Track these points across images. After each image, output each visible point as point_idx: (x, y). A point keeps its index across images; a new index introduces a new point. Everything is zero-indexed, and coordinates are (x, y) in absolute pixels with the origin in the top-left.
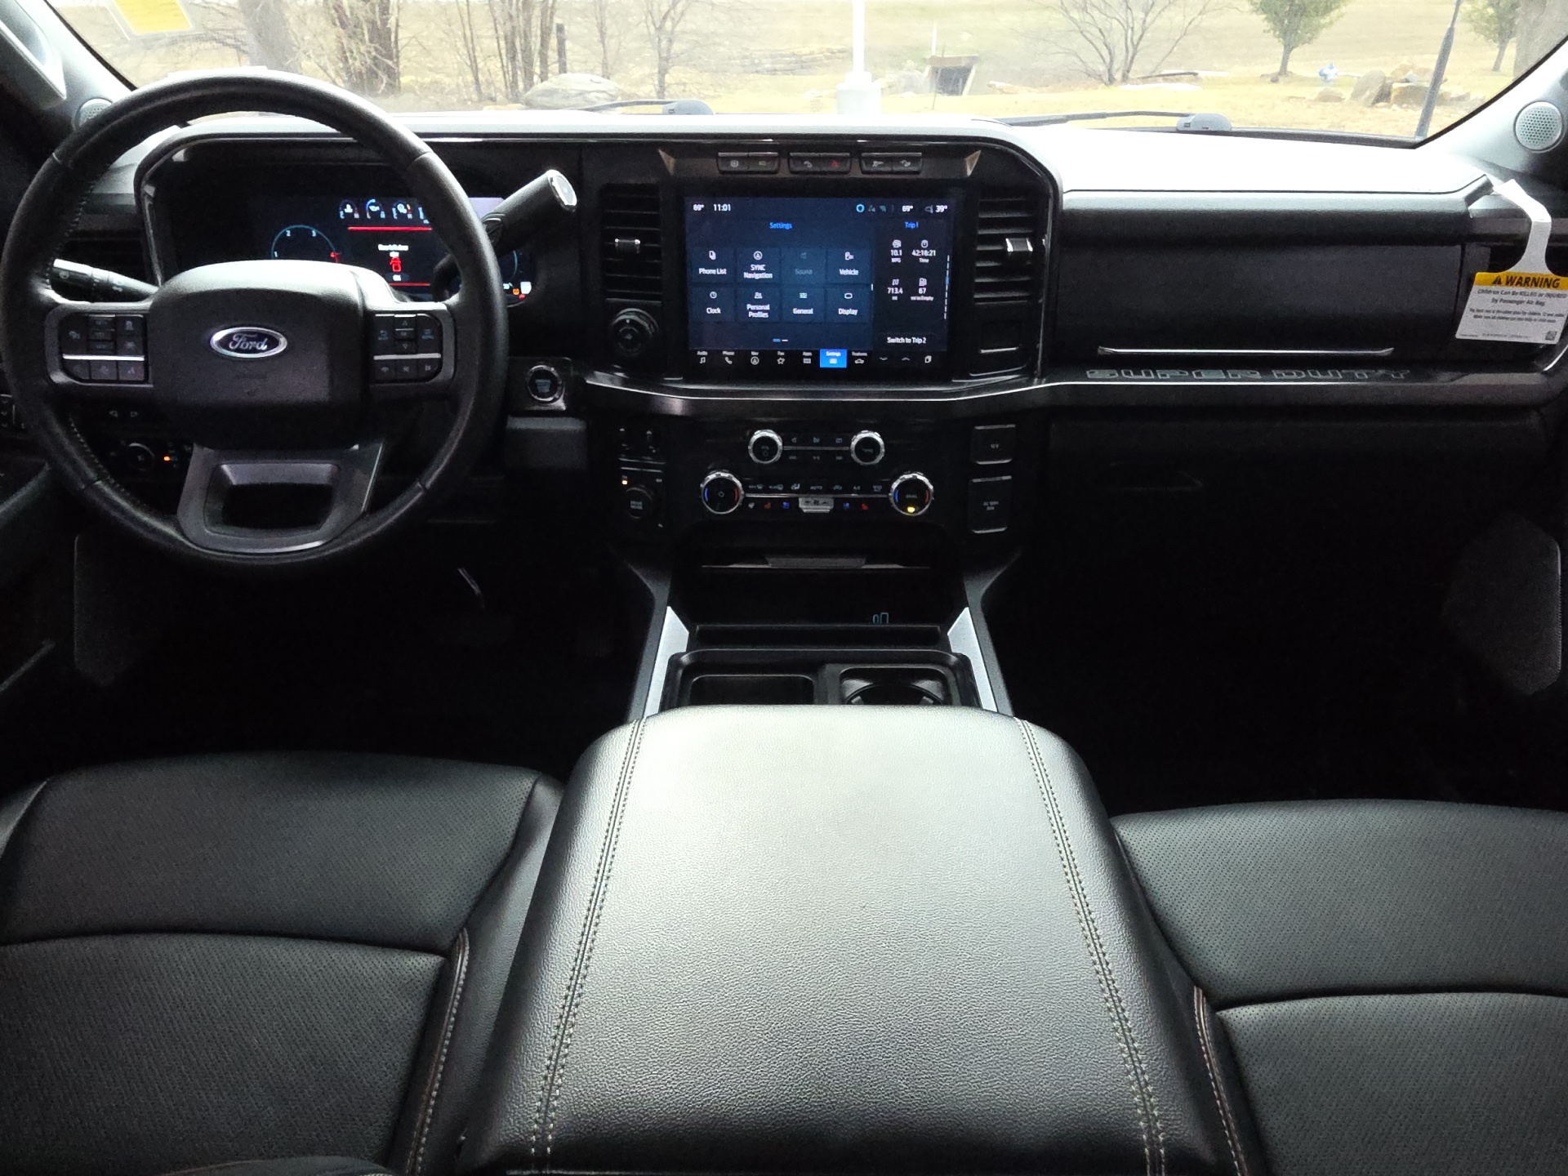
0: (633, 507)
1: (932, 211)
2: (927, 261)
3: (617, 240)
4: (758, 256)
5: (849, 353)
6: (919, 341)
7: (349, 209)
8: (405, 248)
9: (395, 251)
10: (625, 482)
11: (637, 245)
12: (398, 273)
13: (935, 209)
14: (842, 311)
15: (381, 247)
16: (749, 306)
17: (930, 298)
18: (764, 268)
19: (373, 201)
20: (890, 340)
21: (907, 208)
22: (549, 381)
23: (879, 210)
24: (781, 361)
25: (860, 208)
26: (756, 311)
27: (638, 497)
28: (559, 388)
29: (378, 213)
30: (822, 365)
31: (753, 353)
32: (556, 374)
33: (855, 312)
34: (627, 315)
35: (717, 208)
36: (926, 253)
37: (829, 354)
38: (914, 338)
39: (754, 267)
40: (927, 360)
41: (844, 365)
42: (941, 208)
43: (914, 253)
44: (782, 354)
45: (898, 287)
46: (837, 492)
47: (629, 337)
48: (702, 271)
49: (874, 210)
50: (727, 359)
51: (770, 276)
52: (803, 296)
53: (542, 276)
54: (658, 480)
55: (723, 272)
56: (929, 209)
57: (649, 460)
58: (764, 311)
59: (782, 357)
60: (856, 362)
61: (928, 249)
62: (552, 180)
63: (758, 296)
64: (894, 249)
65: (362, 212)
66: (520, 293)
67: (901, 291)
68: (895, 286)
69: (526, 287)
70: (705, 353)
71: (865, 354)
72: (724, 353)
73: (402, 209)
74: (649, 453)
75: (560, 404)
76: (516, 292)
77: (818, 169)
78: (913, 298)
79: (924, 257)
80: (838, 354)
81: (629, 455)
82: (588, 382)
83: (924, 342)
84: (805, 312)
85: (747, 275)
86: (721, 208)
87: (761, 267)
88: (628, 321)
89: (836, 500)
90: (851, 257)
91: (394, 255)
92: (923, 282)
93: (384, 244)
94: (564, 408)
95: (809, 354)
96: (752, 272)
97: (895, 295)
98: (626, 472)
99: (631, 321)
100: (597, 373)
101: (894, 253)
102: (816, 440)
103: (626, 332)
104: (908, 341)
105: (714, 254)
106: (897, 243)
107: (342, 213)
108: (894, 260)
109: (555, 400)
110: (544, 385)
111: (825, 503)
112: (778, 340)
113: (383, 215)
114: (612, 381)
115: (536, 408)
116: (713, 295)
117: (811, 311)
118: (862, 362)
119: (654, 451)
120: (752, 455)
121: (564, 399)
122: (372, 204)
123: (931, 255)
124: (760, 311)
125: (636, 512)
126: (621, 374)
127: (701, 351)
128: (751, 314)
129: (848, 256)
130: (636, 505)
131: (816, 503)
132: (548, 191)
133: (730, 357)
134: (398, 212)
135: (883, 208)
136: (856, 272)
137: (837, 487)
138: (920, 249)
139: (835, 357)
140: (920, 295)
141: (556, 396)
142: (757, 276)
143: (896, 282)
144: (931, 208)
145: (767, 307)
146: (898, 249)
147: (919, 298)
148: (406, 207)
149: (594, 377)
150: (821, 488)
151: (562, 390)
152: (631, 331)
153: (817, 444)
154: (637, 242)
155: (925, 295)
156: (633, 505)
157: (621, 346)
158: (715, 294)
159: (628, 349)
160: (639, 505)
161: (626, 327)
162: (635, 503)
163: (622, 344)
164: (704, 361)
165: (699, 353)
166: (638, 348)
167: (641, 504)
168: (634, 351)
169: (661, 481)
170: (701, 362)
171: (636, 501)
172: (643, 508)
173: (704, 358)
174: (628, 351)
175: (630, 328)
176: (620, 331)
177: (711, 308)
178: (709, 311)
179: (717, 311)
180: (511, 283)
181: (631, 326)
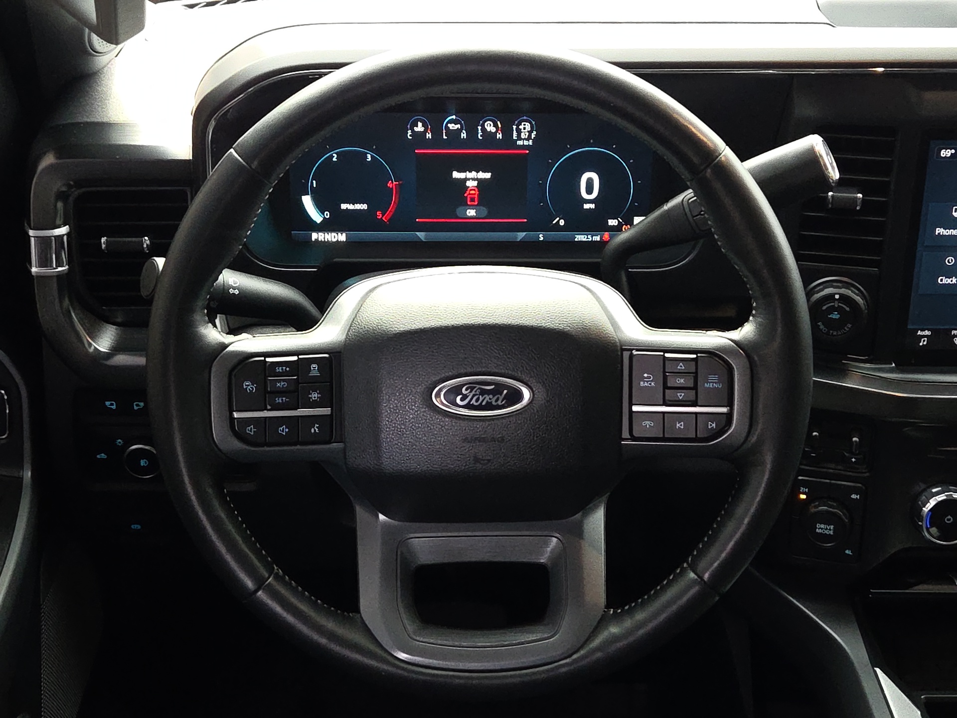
0: (819, 531)
3: (830, 194)
7: (420, 128)
8: (488, 175)
9: (474, 179)
10: (803, 497)
11: (859, 199)
12: (472, 207)
15: (456, 175)
19: (454, 117)
27: (825, 518)
29: (459, 131)
47: (835, 316)
48: (939, 231)
50: (955, 340)
54: (854, 496)
57: (839, 469)
65: (437, 132)
70: (927, 333)
72: (953, 332)
73: (490, 127)
88: (837, 297)
91: (471, 184)
93: (459, 171)
98: (805, 483)
99: (841, 295)
103: (832, 309)
107: (409, 132)
113: (464, 135)
116: (950, 261)
119: (852, 459)
122: (451, 122)
125: (825, 538)
127: (923, 330)
134: (484, 130)
148: (495, 125)
152: (839, 310)
154: (860, 195)
156: (819, 529)
157: (822, 327)
158: (952, 260)
159: (831, 332)
160: (830, 530)
161: (833, 304)
162: (822, 526)
163: (823, 324)
164: (925, 343)
165: (919, 333)
166: (845, 330)
167: (832, 529)
168: (838, 334)
169: (858, 497)
170: (921, 344)
171: (824, 525)
172: (833, 533)
173: (926, 339)
174: (831, 334)
175: (838, 305)
176: (824, 308)
177: (944, 278)
178: (942, 280)
179: (952, 281)
180: (619, 219)
181: (841, 303)
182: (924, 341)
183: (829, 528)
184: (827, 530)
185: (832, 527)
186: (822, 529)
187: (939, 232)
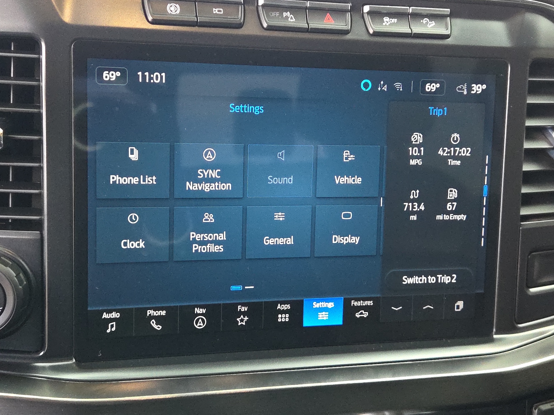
1: (465, 93)
2: (458, 163)
4: (209, 156)
5: (347, 303)
6: (446, 279)
13: (470, 89)
14: (337, 239)
16: (193, 235)
17: (463, 217)
18: (218, 174)
20: (408, 281)
21: (431, 87)
23: (391, 88)
24: (242, 321)
25: (366, 85)
26: (203, 243)
30: (307, 322)
31: (198, 311)
33: (355, 240)
35: (144, 77)
36: (457, 152)
37: (316, 305)
38: (439, 276)
39: (201, 173)
40: (458, 307)
41: (339, 321)
42: (478, 88)
43: (440, 152)
44: (244, 309)
45: (419, 201)
48: (115, 179)
49: (385, 88)
50: (153, 324)
51: (228, 186)
52: (279, 216)
55: (151, 180)
56: (462, 89)
58: (216, 242)
59: (244, 314)
60: (358, 315)
61: (460, 146)
63: (209, 218)
64: (413, 146)
67: (422, 208)
68: (413, 201)
70: (115, 315)
71: (370, 303)
72: (150, 312)
77: (303, 24)
78: (439, 217)
79: (455, 158)
80: (331, 305)
83: (454, 281)
84: (281, 241)
85: (190, 186)
86: (151, 78)
87: (214, 174)
90: (352, 157)
92: (453, 194)
95: (288, 307)
96: (200, 181)
97: (413, 213)
101: (413, 151)
104: (432, 280)
105: (136, 152)
106: (417, 138)
108: (413, 162)
112: (239, 288)
116: (133, 218)
117: (290, 241)
118: (366, 315)
123: (463, 154)
124: (211, 242)
127: (109, 312)
128: (195, 247)
129: (348, 156)
133: (159, 320)
135: (398, 86)
136: (359, 181)
138: (450, 146)
139: (326, 309)
140: (448, 213)
142: (207, 187)
143: (415, 194)
144: (465, 87)
145: (222, 237)
146: (419, 146)
147: (446, 217)
155: (456, 212)
158: (135, 217)
164: (114, 329)
165: (105, 316)
170: (108, 331)
173: (114, 323)
177: (128, 240)
178: (125, 244)
179: (139, 245)
182: (112, 326)
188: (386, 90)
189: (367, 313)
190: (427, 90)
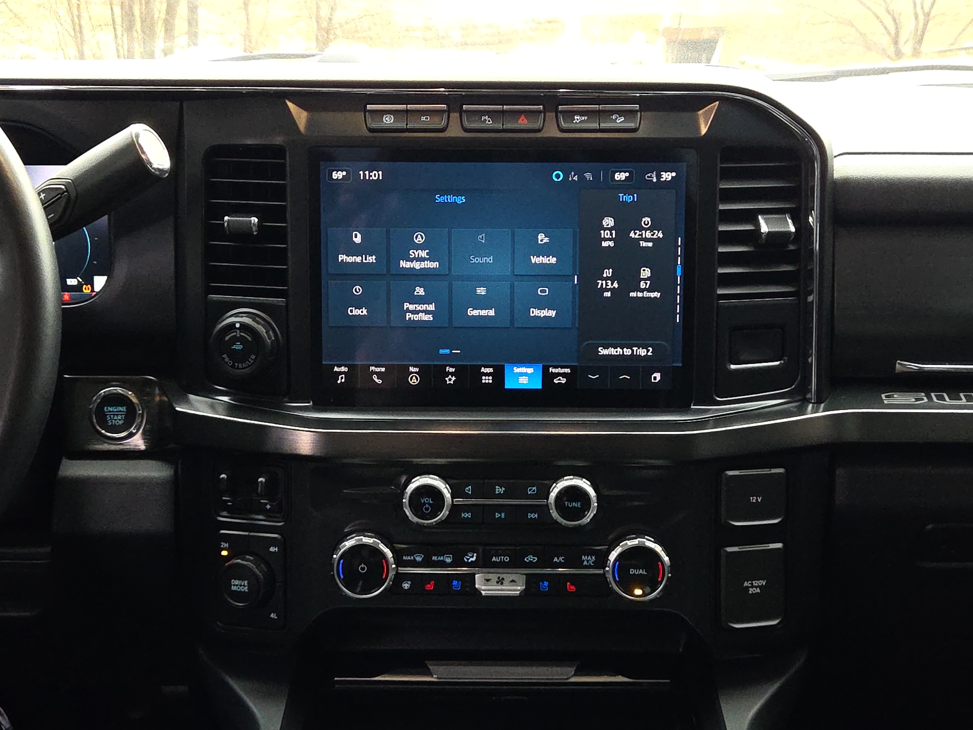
0: (234, 588)
1: (655, 180)
2: (650, 244)
3: (226, 218)
4: (419, 239)
5: (545, 370)
6: (642, 352)
10: (224, 553)
11: (254, 224)
13: (659, 176)
14: (535, 312)
16: (406, 305)
17: (657, 295)
18: (427, 254)
20: (603, 352)
21: (621, 176)
22: (123, 409)
23: (582, 178)
24: (451, 380)
25: (558, 176)
26: (416, 312)
27: (241, 573)
28: (138, 420)
30: (509, 384)
31: (411, 369)
32: (135, 400)
33: (552, 313)
34: (237, 318)
35: (365, 175)
36: (648, 234)
37: (517, 370)
38: (635, 349)
39: (413, 253)
40: (655, 378)
41: (538, 385)
42: (667, 176)
43: (632, 235)
44: (452, 370)
45: (612, 279)
46: (531, 565)
47: (238, 347)
48: (342, 257)
49: (576, 178)
50: (375, 378)
51: (435, 265)
52: (481, 291)
53: (122, 269)
54: (272, 549)
55: (372, 259)
56: (651, 177)
57: (260, 519)
58: (427, 312)
59: (452, 374)
60: (556, 381)
61: (651, 229)
62: (137, 136)
63: (420, 291)
64: (605, 229)
66: (93, 291)
67: (616, 285)
68: (607, 279)
69: (100, 282)
70: (343, 369)
71: (568, 371)
72: (372, 368)
74: (261, 510)
75: (138, 442)
76: (86, 290)
77: (499, 126)
78: (633, 294)
79: (646, 240)
80: (530, 370)
81: (233, 512)
82: (178, 409)
83: (649, 354)
84: (483, 313)
85: (403, 264)
86: (370, 176)
87: (423, 254)
88: (238, 325)
89: (530, 579)
90: (546, 240)
92: (646, 273)
94: (143, 447)
95: (490, 370)
96: (412, 260)
97: (607, 290)
98: (227, 538)
99: (242, 324)
100: (192, 397)
101: (605, 234)
102: (499, 490)
103: (235, 340)
104: (627, 352)
105: (359, 235)
106: (609, 222)
108: (605, 244)
109: (131, 435)
110: (116, 414)
111: (513, 581)
112: (447, 351)
114: (212, 407)
115: (106, 447)
116: (358, 290)
117: (492, 313)
118: (564, 381)
119: (268, 507)
120: (408, 512)
121: (144, 434)
123: (655, 237)
124: (422, 312)
125: (238, 596)
126: (226, 399)
127: (339, 366)
128: (409, 316)
129: (542, 238)
130: (239, 585)
131: (500, 581)
132: (132, 149)
133: (379, 375)
135: (589, 176)
136: (553, 260)
137: (530, 558)
138: (641, 229)
139: (526, 374)
140: (642, 291)
141: (133, 430)
142: (417, 265)
143: (608, 273)
144: (654, 175)
145: (432, 307)
146: (610, 229)
147: (640, 295)
149: (187, 402)
150: (507, 559)
151: (142, 422)
152: (242, 340)
153: (500, 496)
154: (254, 220)
155: (649, 290)
156: (234, 585)
157: (227, 360)
158: (359, 289)
159: (236, 364)
160: (244, 586)
161: (235, 333)
162: (237, 582)
163: (228, 357)
164: (343, 380)
165: (336, 369)
166: (250, 362)
167: (246, 584)
168: (244, 366)
169: (277, 549)
170: (339, 382)
171: (239, 580)
172: (248, 589)
173: (343, 376)
174: (236, 367)
175: (240, 335)
176: (227, 338)
177: (354, 308)
178: (351, 311)
179: (362, 312)
180: (78, 278)
181: (243, 332)
182: (342, 378)
183: (243, 584)
184: (242, 587)
185: (246, 582)
186: (237, 585)
187: (342, 259)
188: (576, 180)
189: (565, 379)
190: (616, 178)
